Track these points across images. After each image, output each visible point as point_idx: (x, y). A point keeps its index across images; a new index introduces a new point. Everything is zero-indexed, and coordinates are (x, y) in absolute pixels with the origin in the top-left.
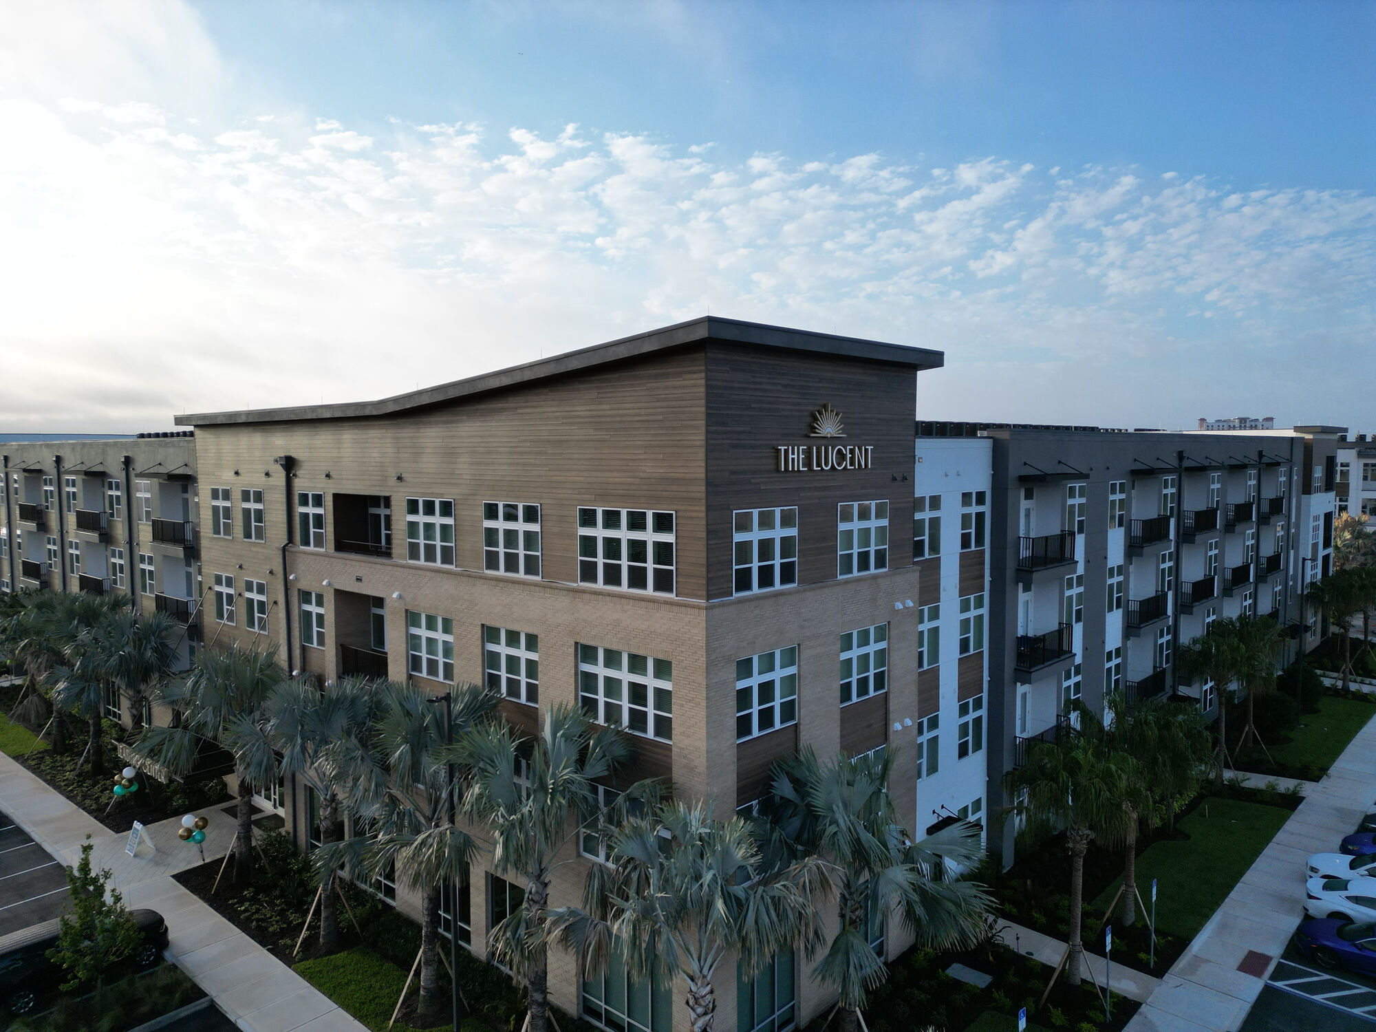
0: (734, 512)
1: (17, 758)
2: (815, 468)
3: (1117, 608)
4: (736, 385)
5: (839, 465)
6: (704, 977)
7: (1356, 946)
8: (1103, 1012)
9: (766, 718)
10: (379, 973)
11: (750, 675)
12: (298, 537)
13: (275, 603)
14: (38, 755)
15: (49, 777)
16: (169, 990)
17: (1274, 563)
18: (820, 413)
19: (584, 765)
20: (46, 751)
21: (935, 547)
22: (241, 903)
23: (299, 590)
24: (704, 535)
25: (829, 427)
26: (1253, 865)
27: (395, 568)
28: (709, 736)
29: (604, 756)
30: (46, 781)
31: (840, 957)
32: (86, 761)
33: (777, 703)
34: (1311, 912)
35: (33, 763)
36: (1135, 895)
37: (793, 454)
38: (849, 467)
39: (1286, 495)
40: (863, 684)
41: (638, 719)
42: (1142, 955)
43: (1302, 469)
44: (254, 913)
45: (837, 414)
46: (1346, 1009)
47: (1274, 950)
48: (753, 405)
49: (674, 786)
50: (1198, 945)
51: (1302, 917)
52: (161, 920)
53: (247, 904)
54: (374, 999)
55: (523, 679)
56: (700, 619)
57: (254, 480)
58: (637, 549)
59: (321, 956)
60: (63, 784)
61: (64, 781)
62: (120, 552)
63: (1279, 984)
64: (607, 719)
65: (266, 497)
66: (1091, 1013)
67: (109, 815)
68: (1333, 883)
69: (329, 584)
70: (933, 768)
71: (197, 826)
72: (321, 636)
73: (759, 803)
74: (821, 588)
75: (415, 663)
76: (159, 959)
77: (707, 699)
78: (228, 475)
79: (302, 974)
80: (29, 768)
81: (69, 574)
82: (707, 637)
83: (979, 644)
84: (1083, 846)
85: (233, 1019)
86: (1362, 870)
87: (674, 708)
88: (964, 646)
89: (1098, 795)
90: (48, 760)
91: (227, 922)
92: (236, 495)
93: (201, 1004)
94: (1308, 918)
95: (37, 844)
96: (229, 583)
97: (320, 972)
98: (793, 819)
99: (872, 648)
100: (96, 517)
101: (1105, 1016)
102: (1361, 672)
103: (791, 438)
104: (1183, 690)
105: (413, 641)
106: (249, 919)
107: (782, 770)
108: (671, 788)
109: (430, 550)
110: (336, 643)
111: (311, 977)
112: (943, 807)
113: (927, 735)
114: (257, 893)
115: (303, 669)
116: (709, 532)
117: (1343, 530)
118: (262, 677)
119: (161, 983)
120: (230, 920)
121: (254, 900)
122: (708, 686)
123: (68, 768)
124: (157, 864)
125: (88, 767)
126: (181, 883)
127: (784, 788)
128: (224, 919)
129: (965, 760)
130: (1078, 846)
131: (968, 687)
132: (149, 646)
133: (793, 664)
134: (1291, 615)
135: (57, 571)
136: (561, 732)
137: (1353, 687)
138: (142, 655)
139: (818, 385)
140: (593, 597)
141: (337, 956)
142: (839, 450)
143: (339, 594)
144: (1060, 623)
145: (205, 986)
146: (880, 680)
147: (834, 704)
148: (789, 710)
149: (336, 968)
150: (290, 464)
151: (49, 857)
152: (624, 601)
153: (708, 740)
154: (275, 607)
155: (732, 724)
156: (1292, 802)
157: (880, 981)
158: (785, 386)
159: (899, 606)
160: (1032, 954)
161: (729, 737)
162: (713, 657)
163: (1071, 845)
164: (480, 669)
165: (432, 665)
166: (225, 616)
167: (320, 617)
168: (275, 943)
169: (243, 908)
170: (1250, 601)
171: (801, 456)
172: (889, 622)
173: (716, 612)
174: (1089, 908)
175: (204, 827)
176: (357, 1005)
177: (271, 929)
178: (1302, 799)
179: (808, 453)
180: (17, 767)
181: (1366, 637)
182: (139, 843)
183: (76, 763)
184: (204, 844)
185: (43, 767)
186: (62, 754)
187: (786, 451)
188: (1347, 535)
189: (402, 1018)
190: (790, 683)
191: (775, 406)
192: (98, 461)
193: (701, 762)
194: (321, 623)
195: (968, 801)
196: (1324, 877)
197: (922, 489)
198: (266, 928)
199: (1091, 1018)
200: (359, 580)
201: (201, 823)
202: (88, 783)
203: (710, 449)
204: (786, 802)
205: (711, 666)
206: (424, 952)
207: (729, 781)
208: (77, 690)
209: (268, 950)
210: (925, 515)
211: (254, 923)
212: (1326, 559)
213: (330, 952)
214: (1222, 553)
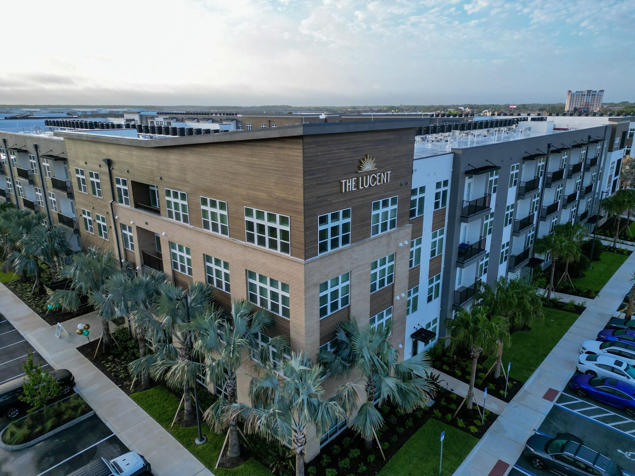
0: (319, 216)
1: (5, 284)
2: (360, 188)
3: (509, 224)
4: (319, 154)
5: (373, 183)
6: (301, 431)
7: (595, 388)
8: (481, 420)
9: (334, 306)
10: (167, 399)
11: (326, 289)
12: (117, 199)
13: (111, 227)
14: (15, 283)
15: (20, 295)
16: (75, 408)
17: (589, 189)
18: (363, 159)
19: (250, 327)
20: (18, 281)
21: (421, 210)
22: (107, 363)
23: (120, 224)
24: (303, 230)
25: (368, 166)
26: (557, 344)
27: (162, 221)
28: (306, 320)
29: (259, 324)
30: (19, 297)
31: (363, 417)
32: (36, 287)
33: (339, 299)
34: (579, 369)
35: (13, 287)
36: (501, 366)
37: (349, 183)
38: (378, 184)
39: (600, 155)
40: (382, 283)
41: (275, 307)
42: (501, 392)
43: (609, 141)
44: (113, 368)
45: (373, 159)
46: (586, 416)
47: (560, 387)
48: (328, 162)
49: (291, 341)
50: (526, 386)
51: (575, 371)
52: (71, 375)
53: (110, 363)
54: (165, 413)
55: (224, 282)
56: (302, 269)
57: (94, 167)
58: (273, 231)
59: (142, 391)
60: (26, 299)
61: (27, 297)
62: (39, 190)
63: (560, 405)
64: (262, 304)
65: (100, 176)
66: (476, 421)
67: (48, 316)
68: (592, 356)
69: (134, 223)
70: (415, 308)
71: (85, 328)
72: (132, 246)
73: (330, 343)
74: (362, 244)
75: (175, 265)
76: (72, 392)
77: (305, 304)
78: (82, 163)
79: (134, 399)
80: (11, 289)
81: (18, 196)
82: (305, 277)
83: (440, 250)
84: (477, 354)
85: (104, 422)
86: (605, 350)
87: (290, 305)
88: (433, 253)
89: (485, 337)
90: (19, 286)
91: (101, 372)
92: (87, 173)
93: (90, 414)
94: (577, 371)
95: (16, 331)
96: (89, 214)
97: (142, 398)
98: (346, 350)
99: (387, 265)
100: (26, 172)
101: (482, 423)
102: (623, 238)
103: (347, 175)
104: (537, 256)
105: (174, 256)
106: (111, 372)
107: (341, 327)
108: (290, 341)
109: (178, 215)
110: (140, 250)
111: (138, 401)
112: (419, 325)
113: (413, 296)
114: (114, 358)
115: (126, 260)
116: (305, 228)
117: (626, 165)
118: (106, 267)
119: (72, 405)
120: (102, 371)
121: (113, 361)
122: (305, 299)
123: (28, 290)
124: (70, 342)
125: (37, 290)
126: (80, 352)
127: (342, 336)
128: (100, 371)
129: (430, 303)
130: (475, 354)
131: (434, 271)
132: (56, 242)
133: (348, 280)
134: (594, 212)
135: (13, 193)
136: (239, 314)
137: (618, 246)
138: (53, 245)
139: (363, 145)
140: (253, 250)
141: (150, 390)
142: (374, 177)
143: (138, 228)
144: (480, 237)
145: (92, 405)
146: (390, 279)
147: (368, 293)
148: (345, 301)
149: (149, 397)
150: (109, 163)
151: (22, 338)
152: (267, 255)
153: (305, 322)
154: (110, 229)
155: (318, 312)
156: (579, 310)
157: (380, 426)
158: (345, 149)
159: (401, 245)
160: (453, 390)
161: (317, 318)
162: (308, 285)
163: (472, 354)
164: (204, 274)
165: (183, 268)
166: (89, 230)
167: (131, 237)
168: (122, 383)
169: (108, 366)
170: (575, 208)
171: (353, 183)
172: (396, 253)
173: (310, 265)
174: (481, 367)
175: (88, 328)
176: (158, 415)
177: (120, 376)
178: (585, 308)
179: (357, 182)
180: (5, 288)
181: (628, 217)
182: (61, 331)
183: (32, 288)
184: (89, 336)
185: (17, 290)
186: (25, 282)
187: (346, 182)
188: (628, 167)
189: (177, 422)
190: (346, 289)
191: (340, 160)
192: (23, 144)
193: (303, 331)
194: (132, 240)
195: (431, 320)
196: (588, 353)
197: (416, 184)
198: (119, 376)
199: (475, 423)
200: (147, 223)
201: (86, 327)
202: (38, 298)
203: (306, 188)
204: (343, 342)
205: (307, 289)
206: (185, 396)
207: (317, 336)
208: (24, 264)
209: (119, 387)
210: (417, 197)
211: (113, 373)
212: (615, 181)
213: (146, 389)
214: (564, 189)
